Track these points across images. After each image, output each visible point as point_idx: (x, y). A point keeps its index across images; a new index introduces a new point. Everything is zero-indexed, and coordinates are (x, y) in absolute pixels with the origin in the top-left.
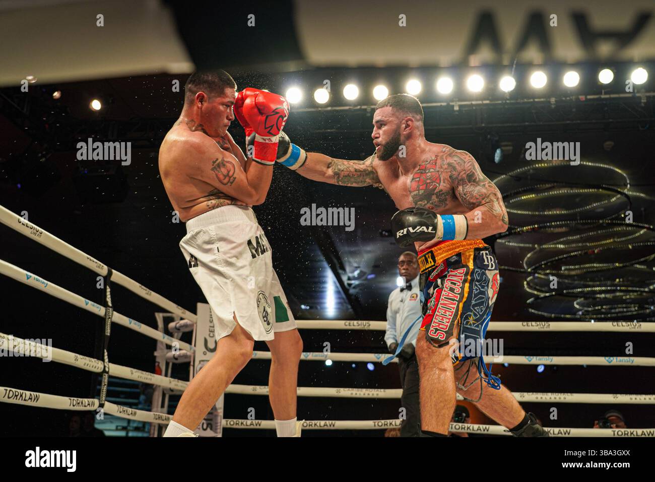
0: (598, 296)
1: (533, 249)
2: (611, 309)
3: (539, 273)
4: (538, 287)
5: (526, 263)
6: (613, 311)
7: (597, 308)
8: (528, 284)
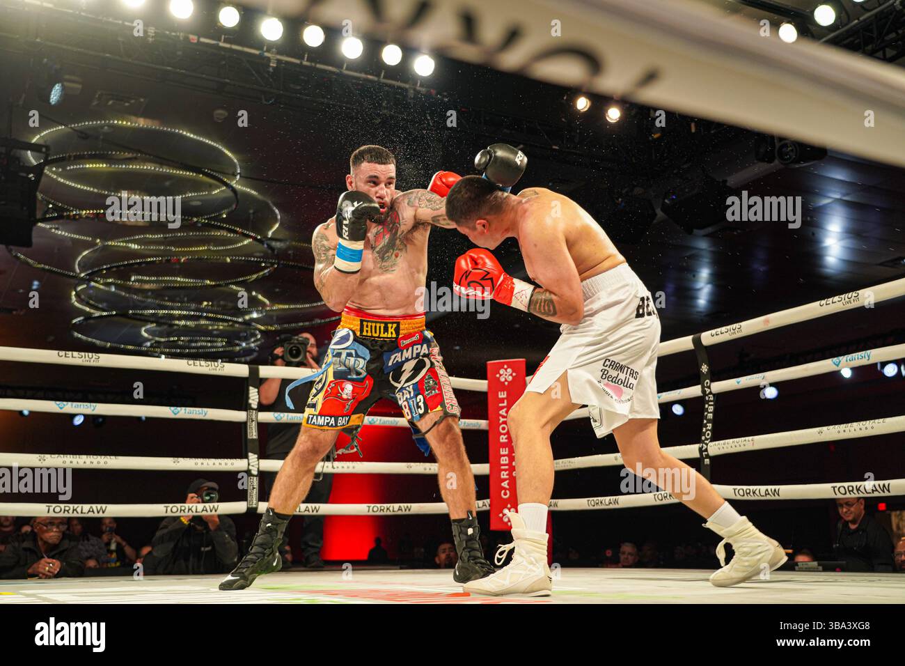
0: (177, 322)
1: (92, 245)
2: (191, 341)
3: (96, 282)
4: (91, 302)
5: (79, 265)
6: (193, 345)
7: (172, 339)
8: (78, 295)
